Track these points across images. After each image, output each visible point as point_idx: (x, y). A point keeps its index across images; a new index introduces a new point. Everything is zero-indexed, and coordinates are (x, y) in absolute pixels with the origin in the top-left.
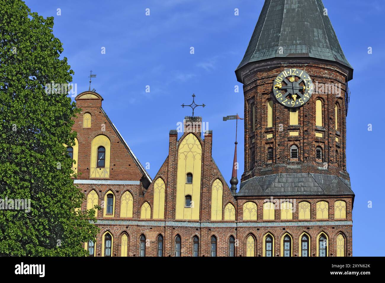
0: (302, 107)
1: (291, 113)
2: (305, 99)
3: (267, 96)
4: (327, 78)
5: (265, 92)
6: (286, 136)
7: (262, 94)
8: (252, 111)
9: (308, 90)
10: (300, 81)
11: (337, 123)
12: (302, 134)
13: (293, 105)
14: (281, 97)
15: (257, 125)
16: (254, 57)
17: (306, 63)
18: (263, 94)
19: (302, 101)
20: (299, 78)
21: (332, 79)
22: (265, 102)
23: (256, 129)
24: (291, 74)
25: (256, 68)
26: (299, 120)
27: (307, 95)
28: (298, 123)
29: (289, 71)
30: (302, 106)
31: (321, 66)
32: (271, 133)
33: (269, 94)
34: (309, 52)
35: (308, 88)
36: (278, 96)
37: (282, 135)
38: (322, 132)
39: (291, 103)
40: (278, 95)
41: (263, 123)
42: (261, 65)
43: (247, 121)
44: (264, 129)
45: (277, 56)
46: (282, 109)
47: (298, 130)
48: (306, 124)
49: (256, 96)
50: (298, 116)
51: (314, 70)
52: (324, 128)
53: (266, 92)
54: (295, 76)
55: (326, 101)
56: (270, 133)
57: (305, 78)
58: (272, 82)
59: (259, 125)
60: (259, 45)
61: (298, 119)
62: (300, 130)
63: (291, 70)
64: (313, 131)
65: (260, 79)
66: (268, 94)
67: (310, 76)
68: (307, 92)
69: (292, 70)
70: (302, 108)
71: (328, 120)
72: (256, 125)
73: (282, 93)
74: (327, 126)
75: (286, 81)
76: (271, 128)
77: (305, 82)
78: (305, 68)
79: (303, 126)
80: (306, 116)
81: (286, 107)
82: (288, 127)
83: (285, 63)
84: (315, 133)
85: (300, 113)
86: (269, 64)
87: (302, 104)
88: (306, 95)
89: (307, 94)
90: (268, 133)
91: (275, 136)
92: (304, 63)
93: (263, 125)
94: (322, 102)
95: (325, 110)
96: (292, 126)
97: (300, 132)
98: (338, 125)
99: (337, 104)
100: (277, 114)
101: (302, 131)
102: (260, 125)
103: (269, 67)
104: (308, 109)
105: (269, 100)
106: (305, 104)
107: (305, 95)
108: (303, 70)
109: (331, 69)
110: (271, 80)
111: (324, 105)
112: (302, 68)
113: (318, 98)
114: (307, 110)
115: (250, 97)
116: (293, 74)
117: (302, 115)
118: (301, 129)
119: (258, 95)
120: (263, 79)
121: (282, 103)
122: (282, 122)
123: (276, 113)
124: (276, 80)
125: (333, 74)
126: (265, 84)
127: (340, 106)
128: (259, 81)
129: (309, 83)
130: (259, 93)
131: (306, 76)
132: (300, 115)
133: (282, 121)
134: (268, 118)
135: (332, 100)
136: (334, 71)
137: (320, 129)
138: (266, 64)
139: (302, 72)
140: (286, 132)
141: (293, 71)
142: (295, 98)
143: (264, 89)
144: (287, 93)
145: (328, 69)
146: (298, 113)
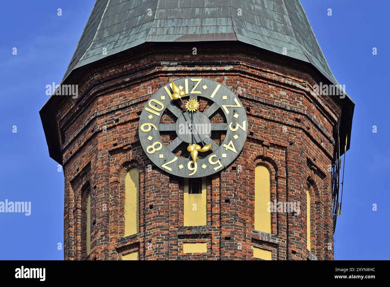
0: (218, 180)
1: (186, 195)
2: (224, 155)
3: (122, 158)
4: (285, 109)
5: (119, 146)
6: (174, 253)
7: (110, 152)
8: (84, 210)
9: (234, 133)
10: (211, 110)
11: (312, 236)
12: (216, 248)
13: (193, 171)
14: (160, 152)
15: (96, 233)
16: (88, 55)
17: (229, 64)
18: (112, 152)
19: (218, 161)
20: (210, 102)
21: (298, 113)
22: (118, 173)
23: (94, 245)
24: (187, 92)
25: (95, 86)
26: (210, 213)
27: (231, 146)
28: (207, 222)
29: (184, 85)
30: (218, 174)
31: (268, 76)
32: (134, 252)
33: (129, 149)
34: (236, 32)
35: (234, 127)
36: (151, 149)
37: (162, 251)
38: (270, 248)
39: (186, 167)
40: (153, 146)
41: (111, 227)
42: (108, 75)
43: (72, 235)
44: (114, 241)
45: (150, 41)
46: (163, 183)
47: (207, 239)
48: (227, 222)
49: (92, 161)
50: (207, 203)
51: (250, 84)
52: (276, 236)
53: (121, 145)
54: (199, 98)
55: (283, 169)
56: (132, 250)
57: (225, 102)
58: (136, 117)
59: (100, 233)
60: (102, 29)
61: (207, 211)
62: (211, 238)
63: (186, 81)
64: (248, 241)
65: (103, 115)
66: (126, 151)
67: (240, 97)
68: (231, 138)
69: (190, 81)
70: (216, 182)
71: (287, 218)
72: (93, 234)
73: (163, 142)
74: (284, 233)
75: (174, 109)
76: (134, 237)
77: (227, 112)
78: (226, 78)
79: (220, 227)
80: (227, 201)
81: (173, 178)
82: (178, 231)
83: (171, 64)
84: (252, 247)
85: (211, 195)
86: (128, 69)
87: (216, 169)
88: (228, 147)
89: (231, 142)
90: (125, 252)
91: (144, 255)
92: (223, 64)
93: (112, 233)
94: (271, 172)
95: (280, 190)
96: (190, 228)
97: (212, 244)
98: (312, 242)
99: (312, 187)
100: (148, 197)
101: (216, 241)
102: (103, 233)
103: (127, 80)
104: (234, 181)
105: (128, 165)
106: (224, 169)
107: (225, 145)
108: (220, 82)
109: (295, 87)
110: (133, 113)
111: (277, 179)
112: (218, 78)
113: (260, 161)
114: (231, 185)
115: (78, 170)
116: (192, 92)
117: (218, 198)
118: (213, 234)
119: (100, 156)
120: (114, 111)
121: (164, 166)
122: (163, 216)
123: (147, 194)
124: (146, 109)
125: (301, 103)
126: (119, 125)
127: (317, 194)
128: (102, 120)
129: (236, 116)
130: (101, 150)
131: (229, 97)
132: (211, 200)
133: (161, 214)
134: (125, 215)
135: (297, 167)
136: (305, 96)
137: (265, 239)
138: (120, 71)
139: (219, 86)
140: (173, 242)
141: (192, 86)
142: (195, 154)
143: (114, 140)
144: (177, 142)
145: (288, 85)
146: (207, 194)
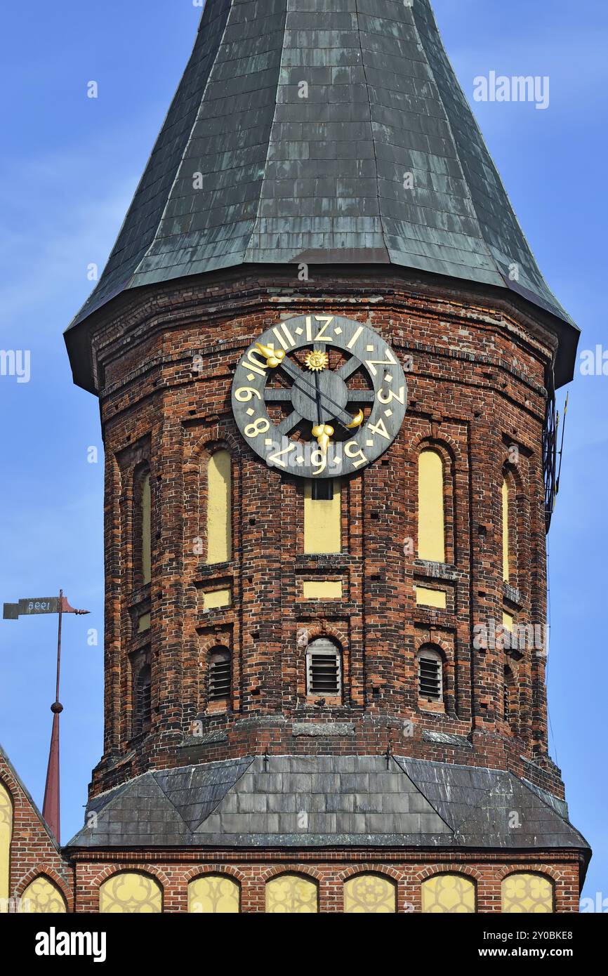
0: (359, 480)
1: (308, 502)
2: (370, 443)
3: (201, 433)
4: (466, 361)
5: (198, 416)
6: (289, 598)
7: (183, 423)
8: (138, 502)
9: (385, 406)
10: (348, 368)
12: (356, 591)
13: (320, 467)
14: (266, 435)
15: (161, 554)
16: (148, 265)
17: (377, 294)
18: (187, 424)
19: (360, 452)
20: (347, 355)
21: (489, 364)
22: (196, 458)
23: (157, 572)
24: (309, 338)
25: (158, 314)
26: (346, 533)
27: (380, 427)
28: (342, 548)
29: (304, 326)
30: (360, 472)
31: (440, 309)
32: (224, 589)
33: (215, 422)
34: (388, 244)
35: (385, 397)
36: (252, 430)
37: (270, 596)
38: (443, 587)
39: (308, 460)
40: (254, 426)
41: (186, 545)
42: (181, 300)
43: (118, 542)
44: (190, 570)
45: (250, 260)
46: (270, 485)
47: (341, 576)
48: (374, 550)
49: (154, 433)
50: (342, 516)
51: (411, 321)
52: (453, 568)
53: (202, 415)
54: (329, 348)
55: (463, 457)
56: (219, 587)
57: (370, 356)
58: (226, 372)
59: (168, 556)
60: (169, 218)
61: (342, 529)
62: (349, 574)
63: (308, 319)
64: (407, 579)
65: (172, 362)
66: (209, 424)
67: (395, 347)
68: (381, 415)
69: (314, 320)
70: (356, 484)
71: (471, 538)
72: (156, 553)
73: (271, 417)
74: (466, 563)
76: (221, 567)
77: (373, 371)
78: (372, 313)
79: (363, 558)
80: (375, 516)
81: (286, 476)
82: (296, 563)
83: (284, 292)
84: (415, 588)
85: (348, 503)
86: (214, 294)
87: (357, 464)
88: (375, 429)
89: (381, 421)
90: (209, 589)
91: (241, 598)
92: (367, 294)
93: (187, 556)
94: (444, 461)
95: (459, 492)
96: (315, 558)
97: (350, 585)
99: (510, 474)
100: (246, 505)
101: (356, 580)
102: (173, 556)
103: (212, 310)
104: (386, 484)
105: (212, 447)
106: (369, 465)
107: (371, 426)
108: (361, 320)
109: (483, 322)
110: (221, 365)
111: (453, 472)
112: (359, 314)
113: (426, 444)
114: (381, 490)
115: (129, 438)
116: (318, 338)
117: (359, 510)
118: (352, 569)
119: (167, 428)
120: (190, 358)
121: (272, 459)
122: (271, 539)
123: (246, 501)
124: (244, 364)
125: (492, 345)
126: (198, 380)
127: (520, 483)
128: (171, 370)
129: (388, 378)
130: (168, 418)
131: (376, 347)
132: (349, 511)
133: (269, 535)
134: (209, 526)
135: (486, 453)
136: (500, 334)
137: (436, 574)
138: (201, 296)
139: (360, 329)
140: (287, 581)
141: (317, 328)
142: (324, 441)
143: (191, 404)
144: (294, 419)
145: (471, 320)
146: (342, 502)
